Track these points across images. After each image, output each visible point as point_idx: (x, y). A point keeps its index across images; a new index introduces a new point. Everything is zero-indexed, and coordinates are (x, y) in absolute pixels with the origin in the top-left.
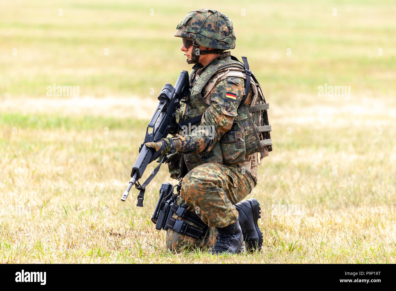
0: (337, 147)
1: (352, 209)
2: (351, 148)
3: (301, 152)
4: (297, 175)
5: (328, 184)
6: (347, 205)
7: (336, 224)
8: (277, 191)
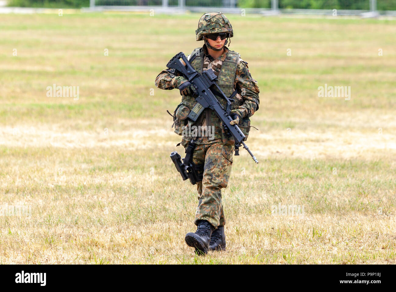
0: (143, 169)
1: (150, 225)
2: (153, 170)
3: (116, 174)
4: (112, 194)
5: (134, 203)
6: (146, 222)
7: (136, 240)
8: (95, 211)
